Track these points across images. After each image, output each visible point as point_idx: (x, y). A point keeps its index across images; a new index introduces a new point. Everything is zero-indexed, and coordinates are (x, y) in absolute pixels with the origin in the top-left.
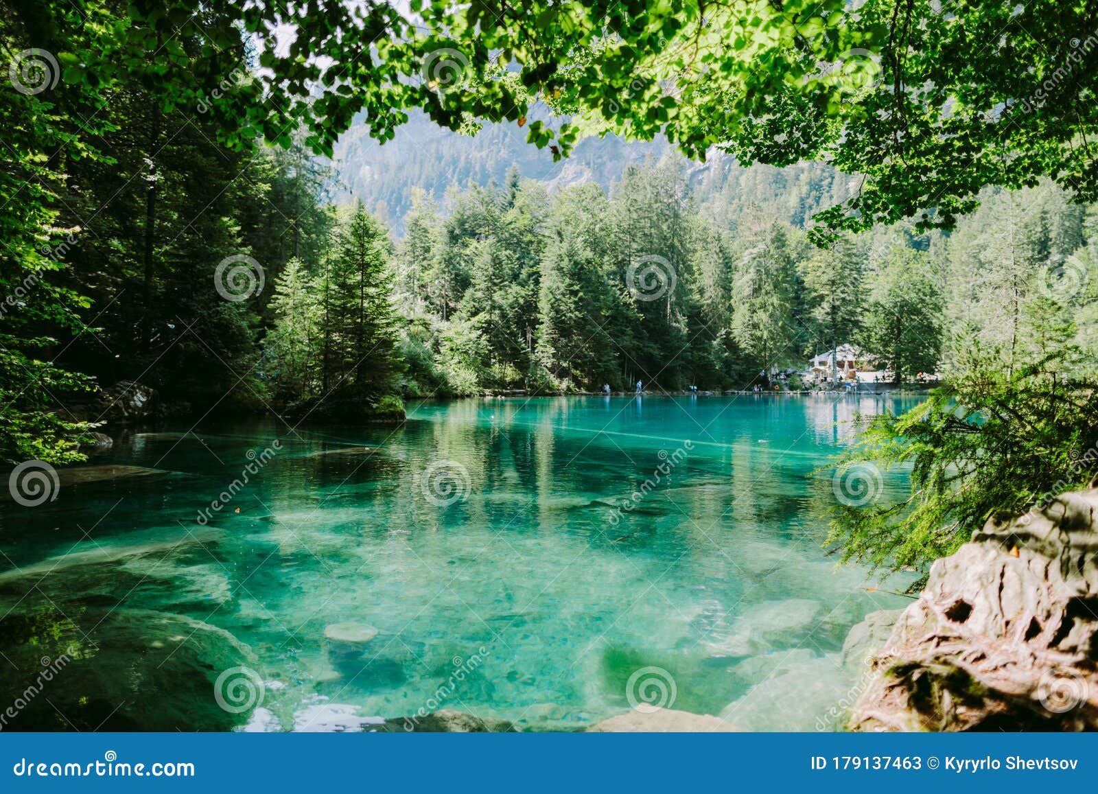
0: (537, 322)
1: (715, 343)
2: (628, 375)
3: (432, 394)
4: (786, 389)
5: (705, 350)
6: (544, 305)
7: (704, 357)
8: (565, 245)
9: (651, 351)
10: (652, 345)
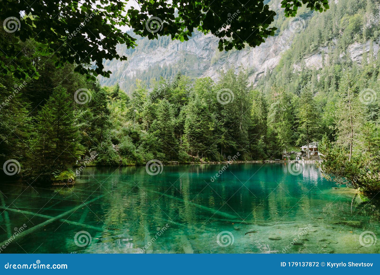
0: (183, 133)
1: (260, 141)
2: (223, 154)
3: (134, 164)
4: (289, 159)
5: (256, 144)
6: (186, 126)
7: (255, 147)
8: (195, 102)
9: (232, 144)
10: (232, 142)
